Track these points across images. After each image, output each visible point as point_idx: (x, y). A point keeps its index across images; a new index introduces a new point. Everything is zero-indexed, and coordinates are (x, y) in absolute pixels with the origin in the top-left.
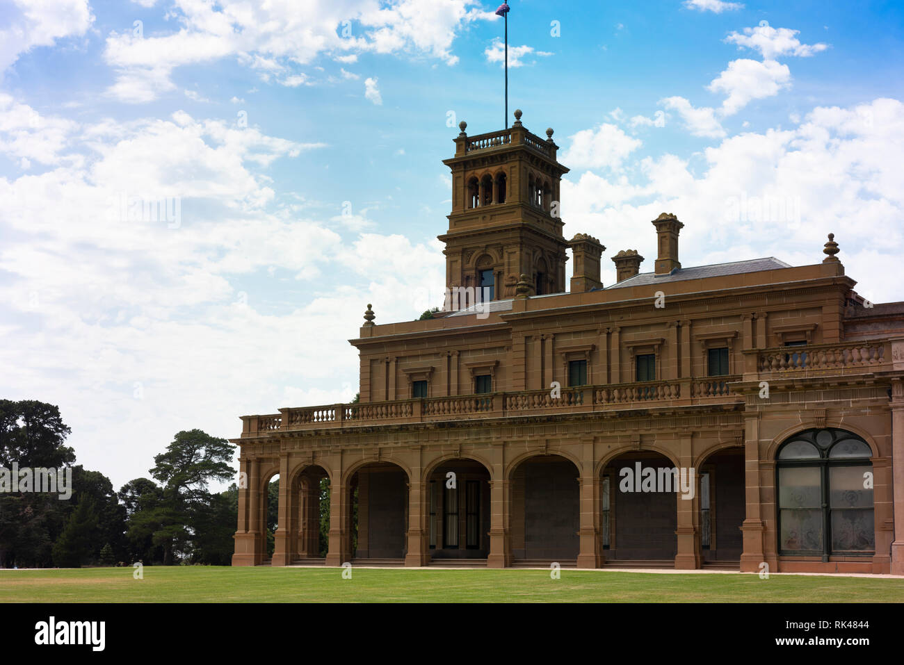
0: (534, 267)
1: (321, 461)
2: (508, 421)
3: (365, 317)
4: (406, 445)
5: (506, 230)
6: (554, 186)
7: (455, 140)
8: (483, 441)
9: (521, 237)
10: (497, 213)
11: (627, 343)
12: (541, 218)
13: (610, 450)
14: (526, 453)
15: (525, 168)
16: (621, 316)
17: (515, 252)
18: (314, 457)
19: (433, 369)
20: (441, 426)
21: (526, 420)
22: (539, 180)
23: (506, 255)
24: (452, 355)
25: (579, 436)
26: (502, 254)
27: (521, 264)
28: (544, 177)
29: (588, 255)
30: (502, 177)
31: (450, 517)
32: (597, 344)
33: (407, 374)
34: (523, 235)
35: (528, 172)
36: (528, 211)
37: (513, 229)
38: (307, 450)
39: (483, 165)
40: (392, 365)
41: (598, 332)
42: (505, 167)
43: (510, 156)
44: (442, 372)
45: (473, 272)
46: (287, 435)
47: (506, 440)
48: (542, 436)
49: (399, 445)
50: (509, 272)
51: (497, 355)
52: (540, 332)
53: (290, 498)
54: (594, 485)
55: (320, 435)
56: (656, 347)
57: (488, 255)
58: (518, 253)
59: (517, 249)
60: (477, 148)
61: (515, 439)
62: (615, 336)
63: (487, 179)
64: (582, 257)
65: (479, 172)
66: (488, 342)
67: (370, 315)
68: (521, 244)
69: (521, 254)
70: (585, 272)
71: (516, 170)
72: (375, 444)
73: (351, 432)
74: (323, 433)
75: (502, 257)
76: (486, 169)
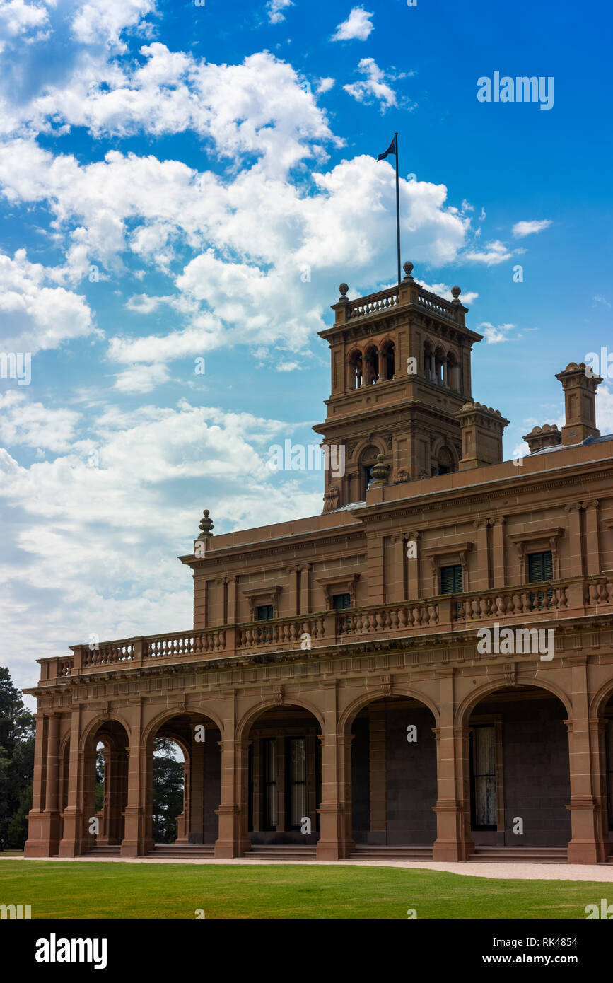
0: (432, 458)
1: (118, 715)
2: (340, 650)
3: (200, 527)
4: (218, 689)
5: (393, 412)
6: (461, 357)
7: (333, 307)
8: (311, 679)
9: (413, 420)
10: (384, 392)
11: (513, 537)
12: (442, 397)
13: (476, 686)
14: (366, 694)
15: (419, 334)
16: (505, 501)
17: (405, 440)
18: (110, 709)
19: (279, 590)
20: (257, 660)
21: (362, 648)
22: (439, 350)
23: (395, 445)
24: (302, 569)
25: (433, 668)
26: (391, 443)
27: (413, 453)
28: (447, 346)
29: (482, 430)
30: (389, 347)
31: (296, 787)
32: (475, 542)
33: (249, 597)
34: (415, 417)
35: (423, 340)
36: (423, 388)
37: (402, 411)
38: (102, 700)
39: (367, 334)
40: (232, 586)
41: (475, 524)
42: (393, 334)
43: (398, 319)
44: (291, 592)
45: (357, 468)
46: (77, 681)
47: (340, 677)
48: (385, 670)
49: (209, 689)
50: (399, 466)
51: (356, 567)
52: (401, 530)
53: (83, 764)
54: (455, 737)
55: (115, 679)
56: (552, 540)
57: (375, 447)
58: (409, 440)
59: (407, 436)
60: (360, 314)
61: (351, 675)
62: (498, 529)
63: (372, 350)
64: (474, 433)
65: (363, 344)
66: (344, 550)
67: (207, 524)
68: (413, 428)
69: (413, 443)
70: (478, 453)
71: (406, 337)
72: (181, 689)
73: (150, 674)
74: (118, 676)
75: (390, 448)
76: (371, 338)
